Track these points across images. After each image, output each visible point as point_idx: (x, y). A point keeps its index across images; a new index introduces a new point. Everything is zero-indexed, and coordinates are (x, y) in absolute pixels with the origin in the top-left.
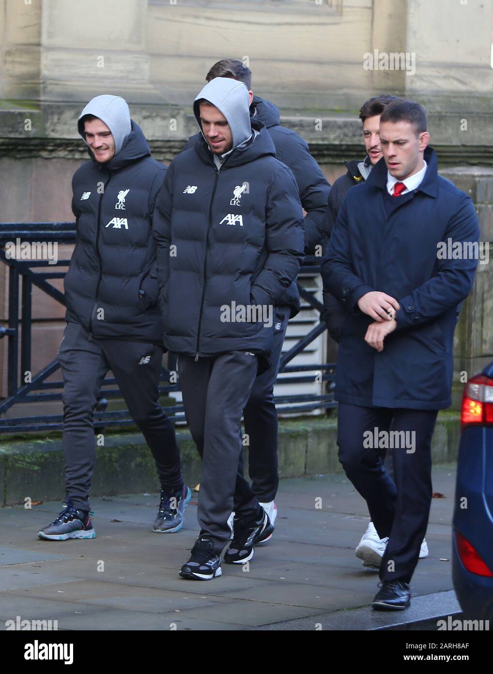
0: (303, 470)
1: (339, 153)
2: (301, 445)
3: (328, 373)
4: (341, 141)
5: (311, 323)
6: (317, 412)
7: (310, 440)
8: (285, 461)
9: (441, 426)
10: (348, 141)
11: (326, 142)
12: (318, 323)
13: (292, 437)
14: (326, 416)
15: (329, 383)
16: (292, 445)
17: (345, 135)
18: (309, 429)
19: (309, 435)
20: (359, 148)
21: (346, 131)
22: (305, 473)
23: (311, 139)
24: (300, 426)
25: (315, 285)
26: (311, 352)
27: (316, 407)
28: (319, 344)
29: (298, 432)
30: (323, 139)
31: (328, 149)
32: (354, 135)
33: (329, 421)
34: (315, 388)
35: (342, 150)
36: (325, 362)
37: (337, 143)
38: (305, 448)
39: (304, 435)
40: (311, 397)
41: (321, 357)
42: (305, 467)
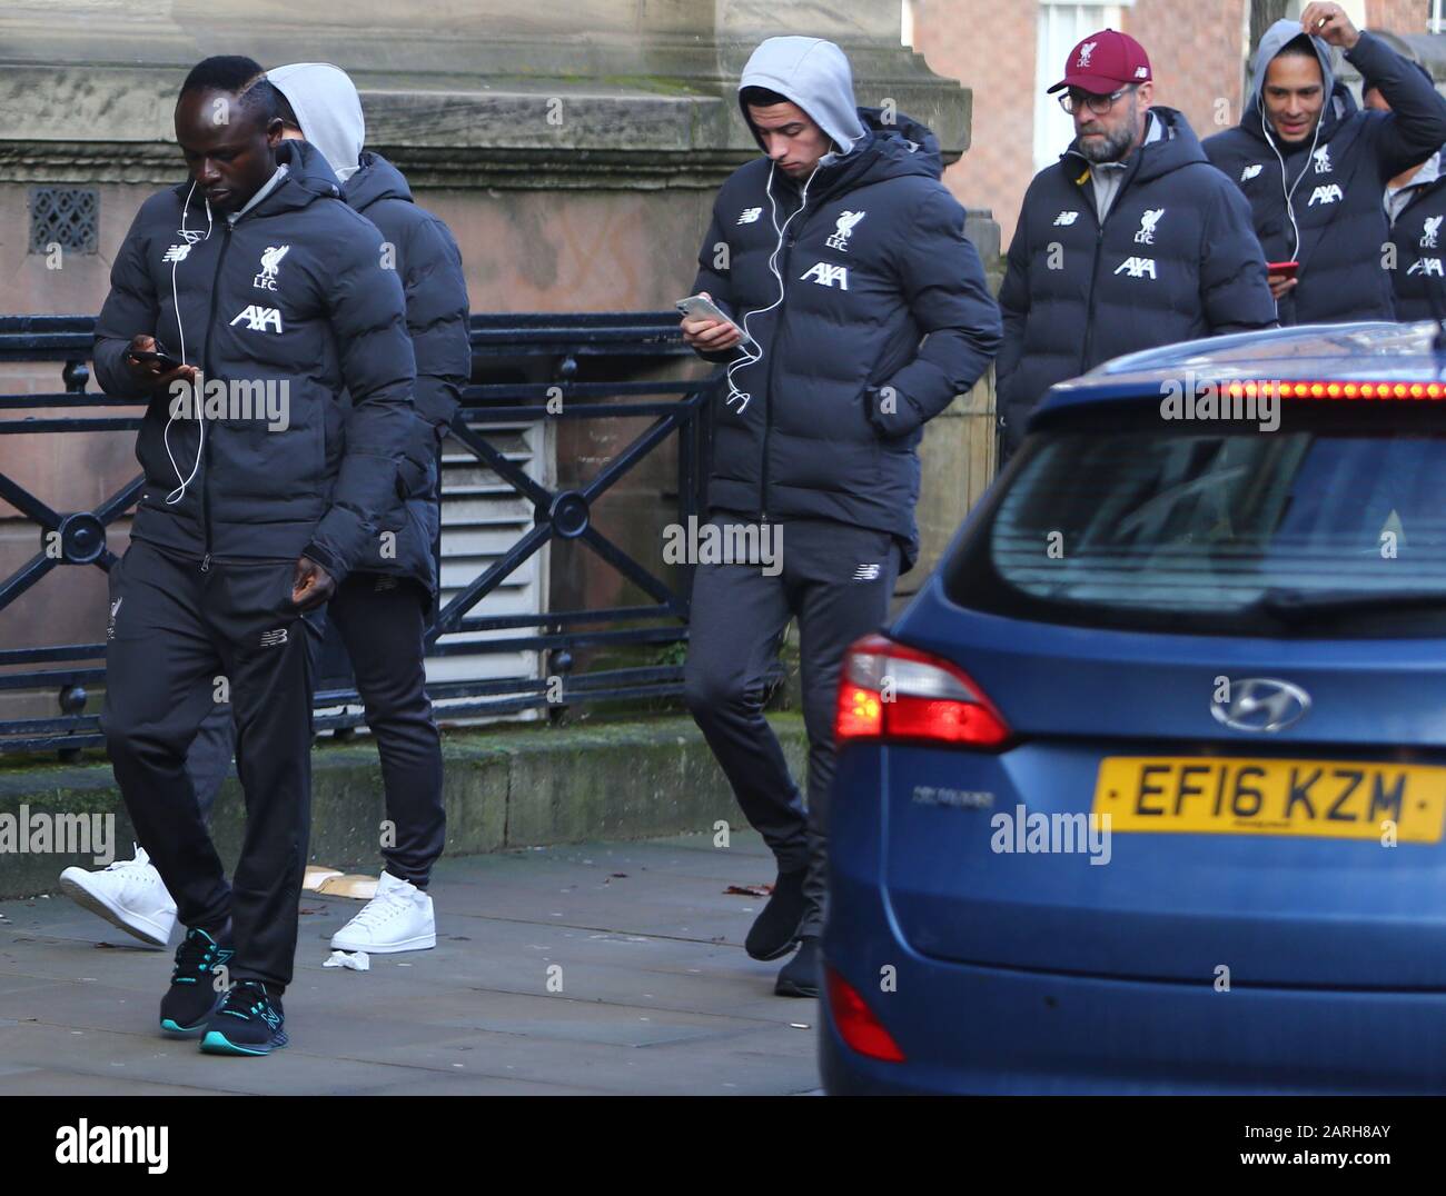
0: (501, 837)
1: (575, 167)
2: (496, 786)
3: (552, 632)
4: (579, 141)
5: (517, 526)
6: (529, 715)
7: (514, 774)
8: (463, 819)
9: (793, 744)
10: (593, 142)
11: (546, 145)
12: (531, 526)
13: (477, 767)
14: (548, 724)
15: (556, 653)
16: (477, 783)
17: (587, 129)
18: (514, 752)
19: (514, 763)
20: (618, 157)
21: (589, 120)
22: (506, 843)
23: (515, 139)
24: (495, 745)
25: (526, 447)
26: (517, 588)
27: (528, 705)
28: (533, 571)
29: (491, 757)
30: (541, 139)
31: (550, 160)
32: (606, 131)
33: (556, 733)
34: (525, 665)
35: (580, 162)
36: (546, 610)
37: (569, 145)
38: (505, 791)
39: (502, 764)
40: (518, 684)
41: (538, 597)
42: (506, 832)
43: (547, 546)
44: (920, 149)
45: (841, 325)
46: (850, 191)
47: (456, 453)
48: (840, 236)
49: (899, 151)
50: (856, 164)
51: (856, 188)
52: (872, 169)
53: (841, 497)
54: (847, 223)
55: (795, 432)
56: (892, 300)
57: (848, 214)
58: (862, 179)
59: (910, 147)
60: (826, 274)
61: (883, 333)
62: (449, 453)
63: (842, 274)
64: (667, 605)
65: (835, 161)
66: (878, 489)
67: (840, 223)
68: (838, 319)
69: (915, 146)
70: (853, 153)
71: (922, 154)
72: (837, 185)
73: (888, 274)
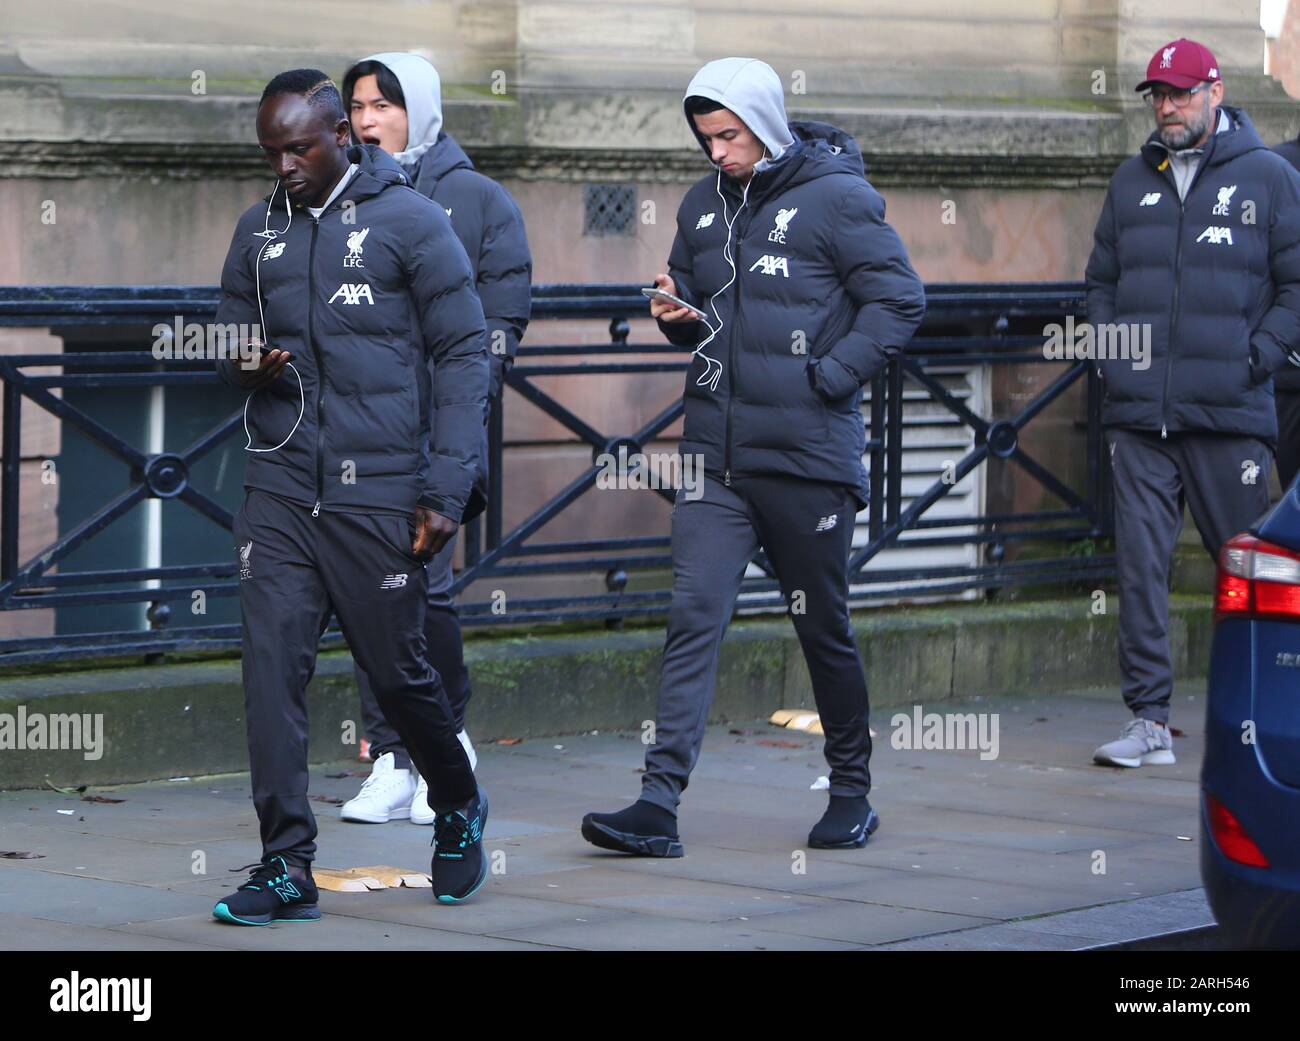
0: (948, 689)
1: (1007, 169)
2: (944, 649)
3: (988, 529)
4: (1011, 149)
5: (961, 448)
6: (970, 595)
7: (959, 640)
8: (919, 674)
9: (1177, 619)
10: (1021, 150)
11: (985, 152)
12: (972, 449)
13: (930, 635)
14: (986, 601)
15: (990, 547)
16: (929, 648)
17: (1017, 140)
18: (958, 622)
19: (958, 632)
20: (1040, 161)
21: (1019, 133)
22: (952, 694)
23: (960, 147)
24: (944, 618)
25: (968, 386)
26: (960, 496)
27: (970, 586)
28: (975, 482)
29: (940, 627)
30: (980, 147)
31: (987, 163)
32: (1031, 140)
33: (991, 608)
34: (968, 556)
35: (1011, 165)
36: (983, 512)
37: (1003, 152)
38: (952, 653)
39: (950, 632)
40: (962, 570)
41: (977, 505)
42: (952, 685)
43: (984, 464)
44: (842, 151)
45: (787, 307)
46: (784, 192)
47: (914, 390)
48: (779, 231)
49: (824, 154)
50: (787, 168)
51: (788, 188)
52: (800, 171)
53: (794, 454)
54: (784, 218)
55: (754, 401)
56: (828, 283)
57: (783, 211)
58: (793, 180)
59: (834, 150)
60: (771, 265)
61: (823, 313)
62: (908, 390)
63: (782, 263)
64: (1078, 509)
65: (769, 166)
66: (827, 446)
67: (778, 220)
68: (783, 302)
69: (838, 149)
70: (783, 158)
71: (844, 155)
72: (772, 187)
73: (823, 259)
